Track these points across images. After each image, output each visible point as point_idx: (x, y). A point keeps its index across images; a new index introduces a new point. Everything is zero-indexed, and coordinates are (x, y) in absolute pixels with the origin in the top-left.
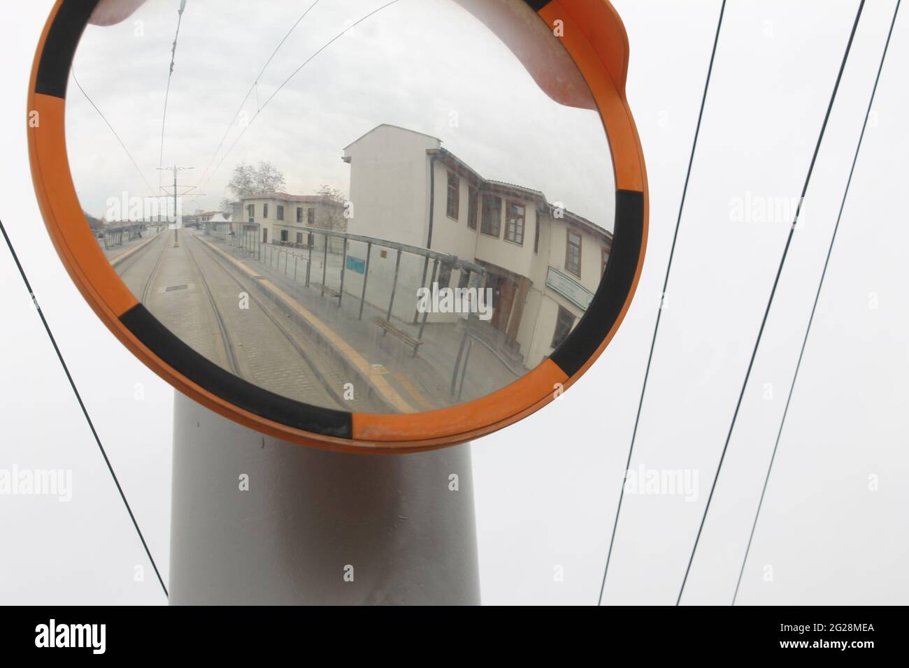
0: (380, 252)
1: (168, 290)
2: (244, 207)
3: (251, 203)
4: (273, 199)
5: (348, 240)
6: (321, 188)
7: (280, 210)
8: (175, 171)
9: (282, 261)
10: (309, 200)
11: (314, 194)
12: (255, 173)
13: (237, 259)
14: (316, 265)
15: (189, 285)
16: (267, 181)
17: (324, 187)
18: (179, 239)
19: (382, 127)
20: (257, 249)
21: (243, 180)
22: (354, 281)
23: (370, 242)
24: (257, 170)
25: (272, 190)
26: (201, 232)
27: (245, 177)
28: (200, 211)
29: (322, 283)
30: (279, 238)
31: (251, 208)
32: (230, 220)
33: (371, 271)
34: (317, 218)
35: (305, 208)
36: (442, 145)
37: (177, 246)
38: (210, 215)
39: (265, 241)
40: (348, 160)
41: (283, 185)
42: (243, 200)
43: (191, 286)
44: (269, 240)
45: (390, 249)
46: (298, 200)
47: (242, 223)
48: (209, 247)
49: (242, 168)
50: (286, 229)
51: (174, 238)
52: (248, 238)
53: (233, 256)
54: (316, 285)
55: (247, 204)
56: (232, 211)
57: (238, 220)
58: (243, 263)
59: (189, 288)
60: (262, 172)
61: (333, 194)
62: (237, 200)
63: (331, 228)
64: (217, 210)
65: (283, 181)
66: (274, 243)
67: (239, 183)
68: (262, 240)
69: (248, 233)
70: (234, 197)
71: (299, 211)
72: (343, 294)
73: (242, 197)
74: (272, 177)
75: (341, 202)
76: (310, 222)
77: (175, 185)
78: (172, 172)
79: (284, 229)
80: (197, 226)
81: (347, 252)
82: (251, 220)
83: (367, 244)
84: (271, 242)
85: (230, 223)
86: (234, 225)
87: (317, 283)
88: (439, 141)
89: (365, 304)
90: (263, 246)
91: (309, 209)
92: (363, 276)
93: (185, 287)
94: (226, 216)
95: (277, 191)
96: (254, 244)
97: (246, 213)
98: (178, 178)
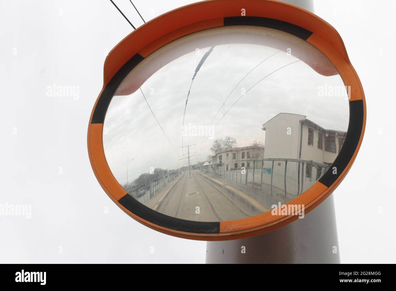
0: (278, 164)
1: (189, 195)
2: (217, 157)
3: (220, 155)
4: (231, 151)
5: (264, 162)
6: (253, 142)
7: (234, 155)
8: (188, 147)
9: (235, 177)
10: (247, 148)
11: (250, 145)
12: (223, 141)
13: (215, 179)
14: (250, 175)
15: (197, 192)
16: (228, 144)
17: (254, 142)
18: (191, 175)
19: (280, 114)
20: (223, 173)
21: (217, 146)
22: (267, 178)
23: (273, 160)
24: (224, 140)
25: (230, 147)
26: (200, 171)
27: (218, 144)
28: (199, 162)
29: (253, 181)
30: (233, 167)
31: (220, 157)
32: (211, 163)
33: (274, 172)
34: (251, 155)
35: (246, 152)
36: (307, 118)
37: (191, 178)
38: (203, 163)
39: (227, 169)
40: (264, 129)
41: (236, 144)
42: (217, 154)
43: (198, 193)
44: (229, 169)
45: (282, 162)
46: (243, 149)
47: (217, 164)
48: (203, 176)
49: (217, 140)
50: (237, 162)
51: (189, 175)
52: (219, 170)
53: (213, 178)
54: (250, 183)
55: (218, 155)
56: (212, 160)
57: (214, 163)
58: (218, 180)
59: (197, 193)
60: (226, 141)
61: (258, 144)
62: (214, 155)
63: (257, 158)
64: (206, 161)
65: (236, 142)
66: (232, 169)
67: (215, 147)
68: (226, 169)
69: (219, 168)
70: (213, 154)
71: (243, 154)
72: (262, 184)
73: (217, 153)
74: (231, 142)
75: (262, 146)
76: (248, 157)
77: (189, 153)
78: (187, 148)
79: (235, 163)
80: (199, 168)
81: (263, 166)
82: (221, 162)
83: (272, 161)
84: (230, 169)
85: (212, 165)
86: (213, 166)
87: (251, 182)
88: (305, 117)
89: (273, 187)
90: (226, 172)
91: (248, 152)
92: (271, 175)
93: (195, 193)
94: (210, 163)
95: (233, 147)
96: (222, 172)
97: (218, 159)
98: (189, 150)
